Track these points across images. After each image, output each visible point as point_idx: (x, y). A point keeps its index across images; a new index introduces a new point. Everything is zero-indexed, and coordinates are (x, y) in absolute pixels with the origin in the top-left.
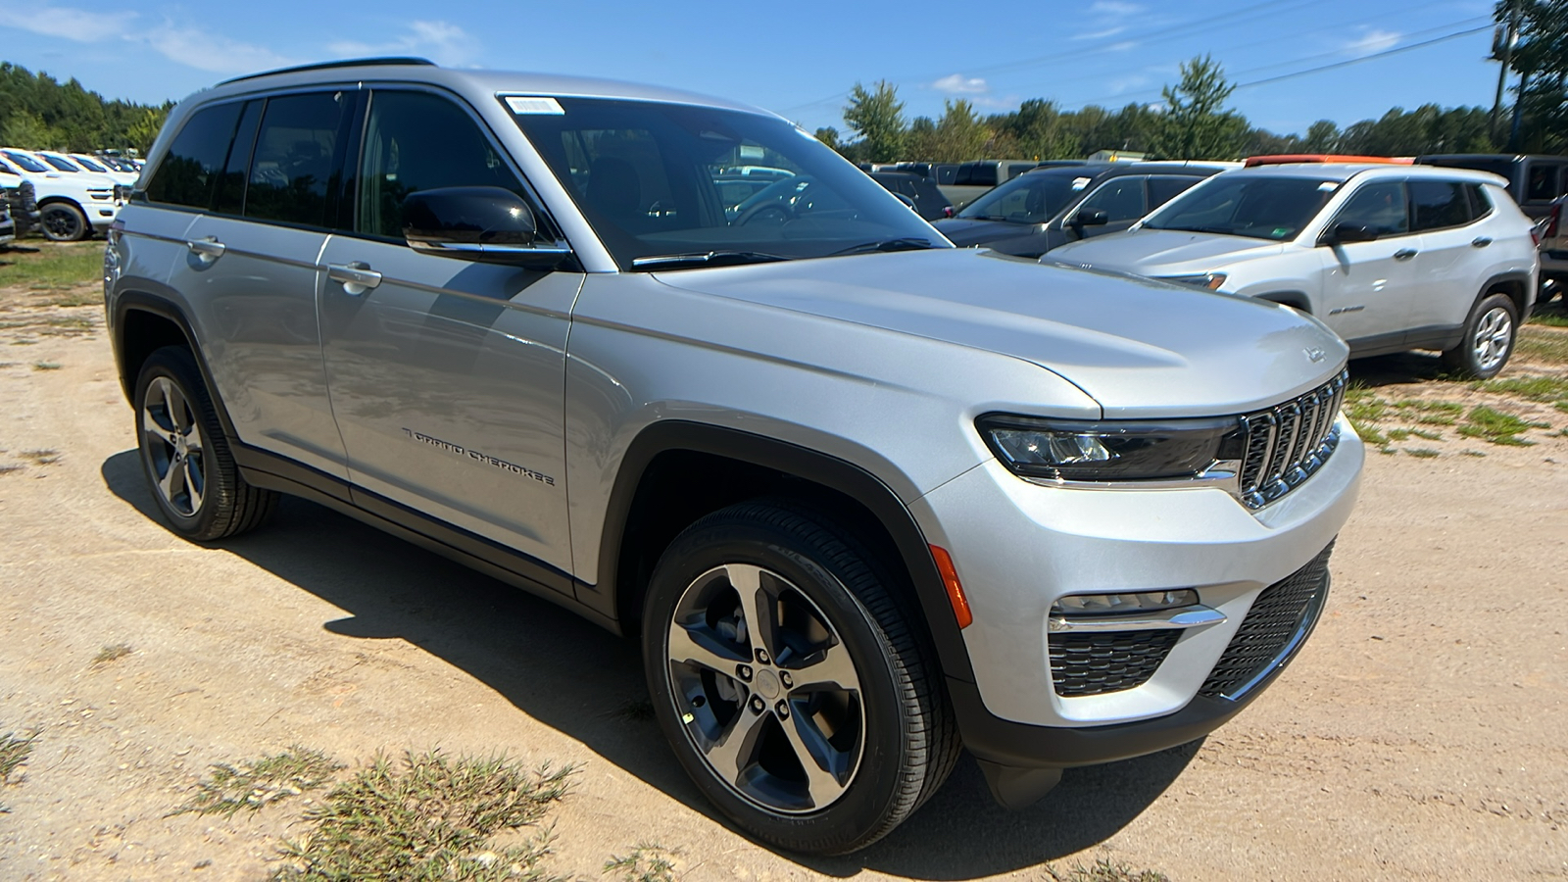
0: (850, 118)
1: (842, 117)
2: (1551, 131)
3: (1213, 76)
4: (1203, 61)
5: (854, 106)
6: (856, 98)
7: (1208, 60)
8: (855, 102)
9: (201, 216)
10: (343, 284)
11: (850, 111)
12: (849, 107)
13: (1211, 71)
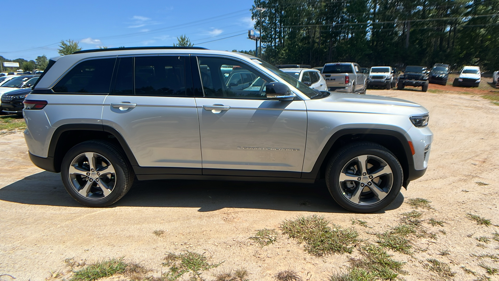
0: (61, 53)
1: (58, 52)
2: (271, 57)
3: (187, 41)
4: (183, 37)
5: (62, 48)
6: (62, 46)
7: (185, 37)
8: (62, 47)
9: (107, 96)
10: (211, 110)
11: (61, 50)
12: (61, 49)
13: (186, 40)
